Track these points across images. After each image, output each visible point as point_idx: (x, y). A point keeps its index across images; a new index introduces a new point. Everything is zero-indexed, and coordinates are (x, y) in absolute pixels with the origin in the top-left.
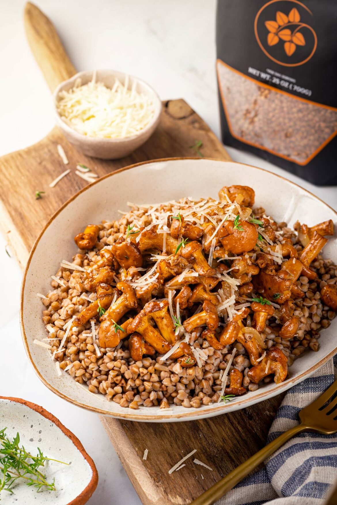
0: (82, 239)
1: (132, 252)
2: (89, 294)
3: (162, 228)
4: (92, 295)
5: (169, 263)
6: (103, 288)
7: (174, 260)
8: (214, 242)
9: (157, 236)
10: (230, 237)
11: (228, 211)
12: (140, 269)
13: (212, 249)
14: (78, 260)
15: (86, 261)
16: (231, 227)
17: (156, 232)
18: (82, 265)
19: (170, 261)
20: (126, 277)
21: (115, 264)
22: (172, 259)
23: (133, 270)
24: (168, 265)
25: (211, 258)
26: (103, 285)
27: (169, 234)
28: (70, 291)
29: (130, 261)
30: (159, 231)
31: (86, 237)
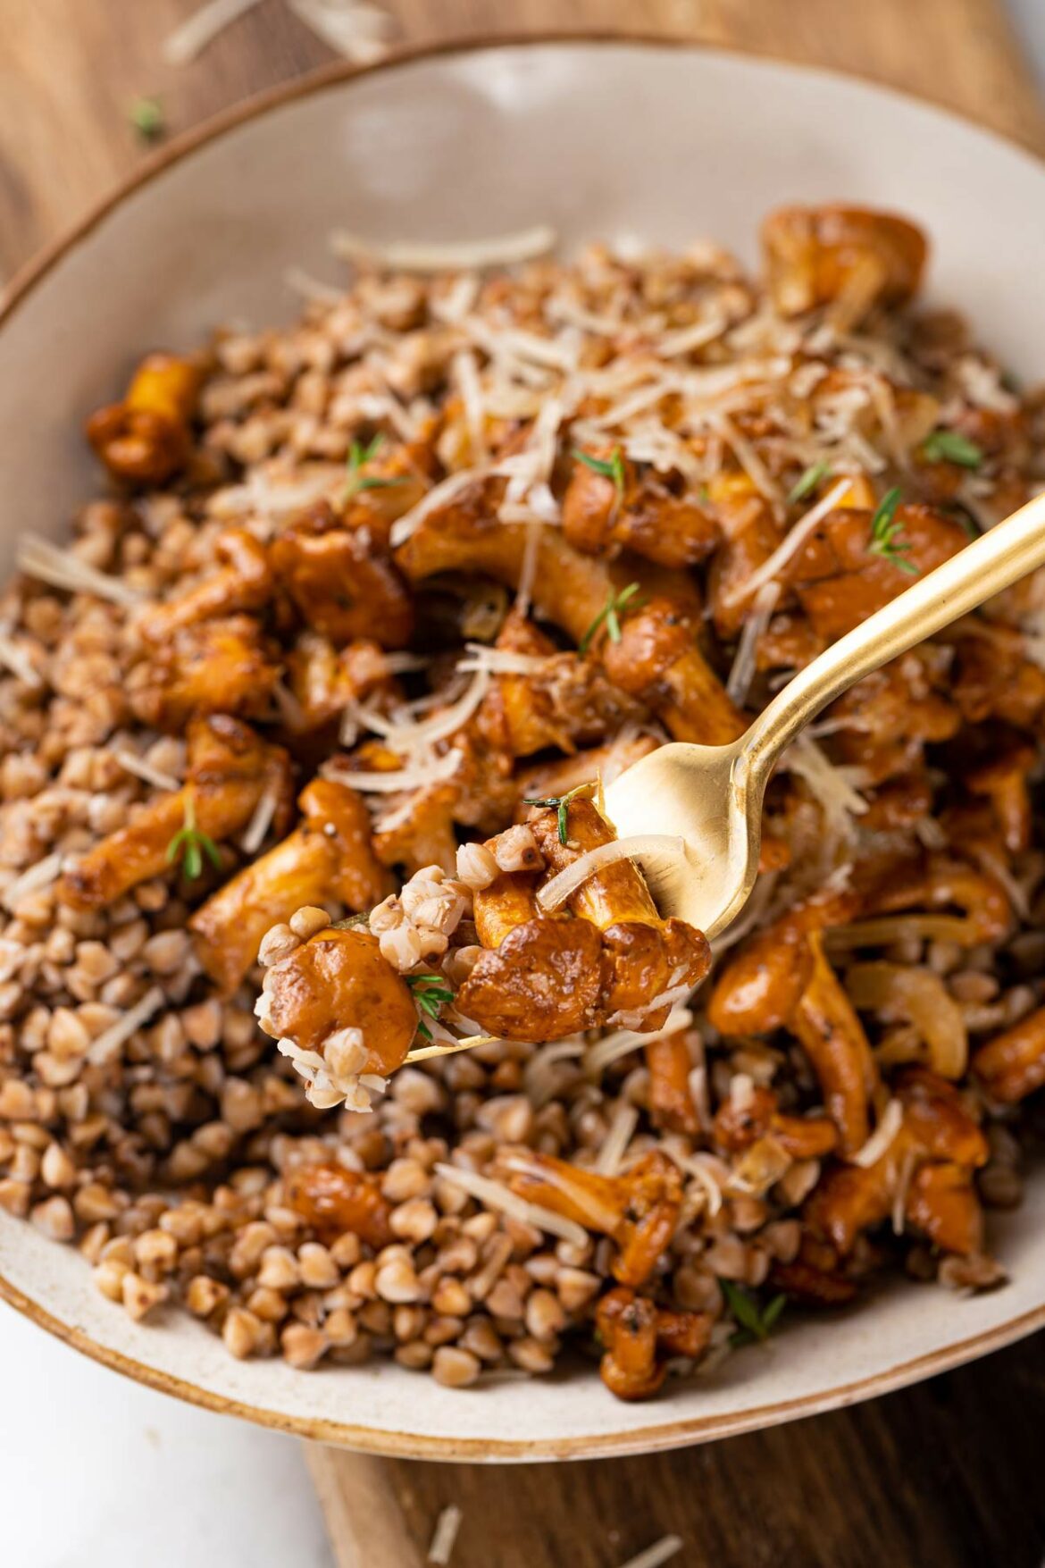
0: (122, 430)
1: (370, 584)
2: (146, 737)
3: (524, 500)
4: (164, 751)
5: (547, 697)
6: (222, 739)
7: (571, 687)
8: (770, 594)
9: (496, 529)
10: (848, 583)
11: (831, 413)
12: (399, 662)
13: (753, 627)
14: (97, 544)
15: (135, 546)
16: (855, 545)
17: (494, 513)
18: (113, 565)
19: (555, 690)
20: (332, 688)
21: (283, 610)
22: (564, 674)
23: (365, 663)
24: (542, 704)
25: (745, 666)
26: (223, 724)
27: (556, 530)
28: (61, 711)
29: (359, 619)
30: (508, 512)
31: (142, 424)
